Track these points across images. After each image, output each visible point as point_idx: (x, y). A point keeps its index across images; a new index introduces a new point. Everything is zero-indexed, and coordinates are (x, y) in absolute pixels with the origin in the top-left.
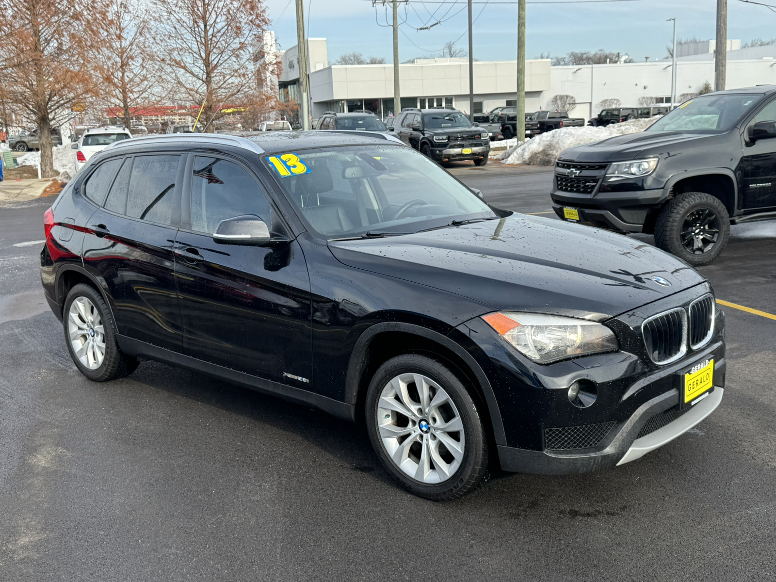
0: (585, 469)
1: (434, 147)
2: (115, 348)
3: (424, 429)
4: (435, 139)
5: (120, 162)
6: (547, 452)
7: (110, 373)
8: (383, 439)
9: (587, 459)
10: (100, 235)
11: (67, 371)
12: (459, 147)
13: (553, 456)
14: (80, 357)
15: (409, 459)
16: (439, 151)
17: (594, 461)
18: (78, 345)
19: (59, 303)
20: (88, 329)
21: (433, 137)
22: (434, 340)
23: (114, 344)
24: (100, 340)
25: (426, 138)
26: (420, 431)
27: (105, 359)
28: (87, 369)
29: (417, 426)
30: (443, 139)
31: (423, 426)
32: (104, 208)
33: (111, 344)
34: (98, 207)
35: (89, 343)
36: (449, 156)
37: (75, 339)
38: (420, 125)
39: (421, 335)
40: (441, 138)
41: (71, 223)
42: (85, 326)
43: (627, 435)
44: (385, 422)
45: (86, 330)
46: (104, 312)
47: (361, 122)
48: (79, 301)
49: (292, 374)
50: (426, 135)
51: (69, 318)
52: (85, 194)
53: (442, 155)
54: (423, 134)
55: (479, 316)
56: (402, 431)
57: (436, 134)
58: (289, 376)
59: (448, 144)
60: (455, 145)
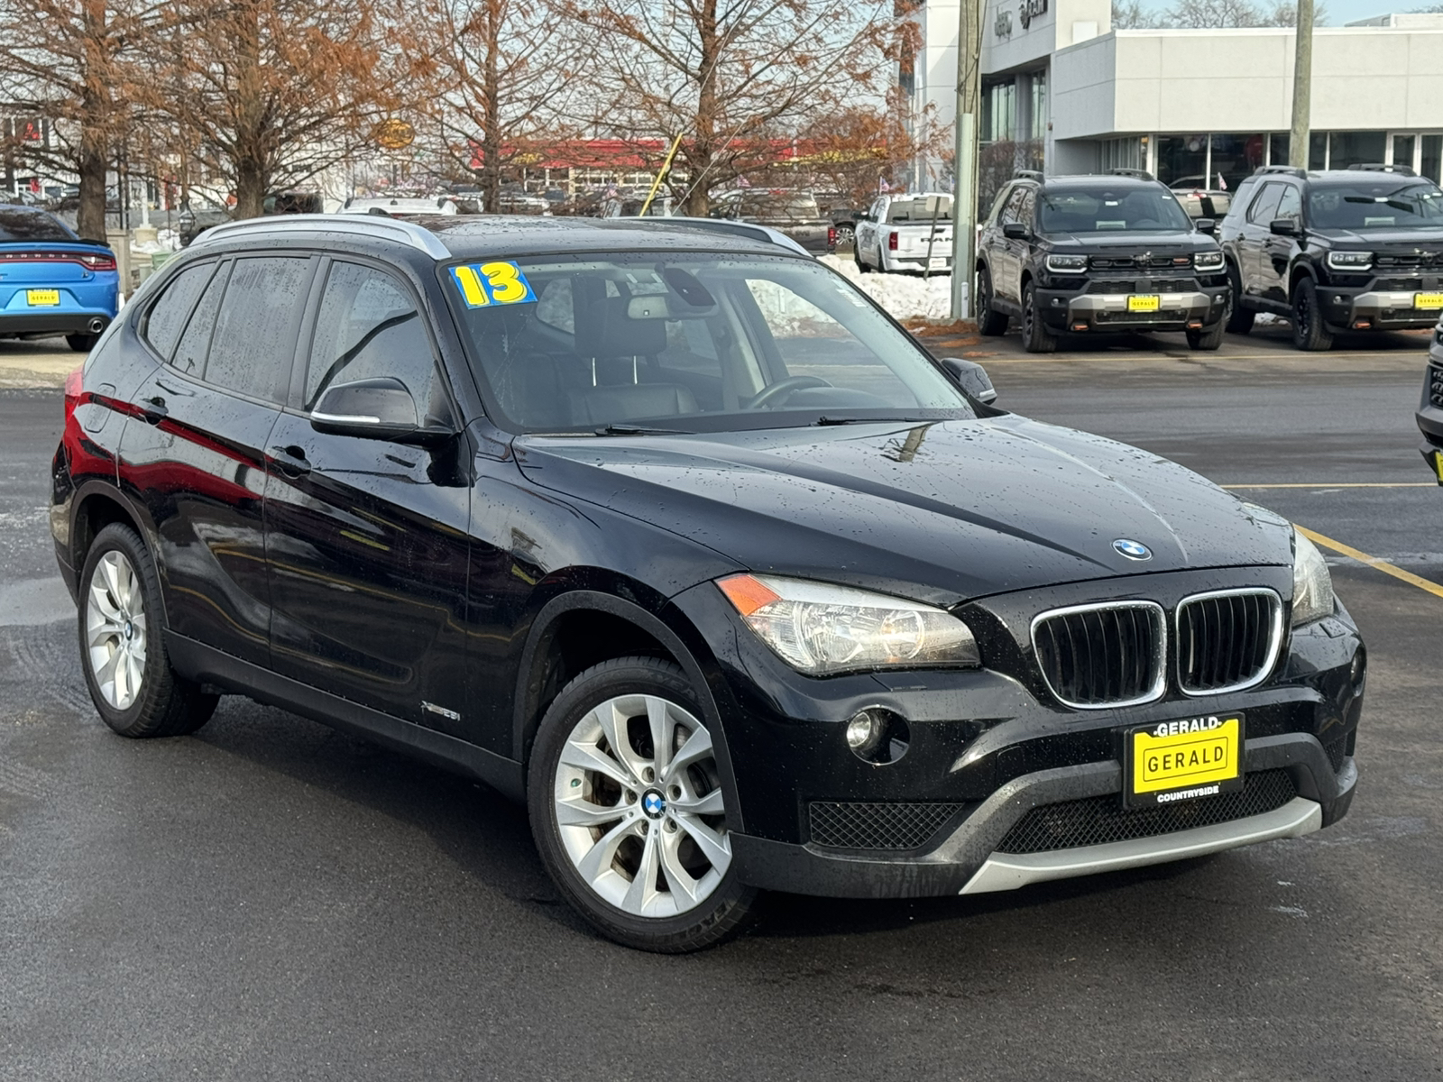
0: (885, 890)
1: (1327, 284)
2: (163, 662)
3: (653, 810)
4: (1333, 260)
5: (211, 268)
6: (810, 847)
7: (151, 717)
8: (562, 829)
9: (886, 868)
10: (152, 419)
11: (79, 716)
12: (1405, 289)
13: (819, 854)
14: (103, 683)
15: (612, 871)
16: (1343, 297)
17: (903, 875)
18: (101, 656)
19: (75, 568)
20: (122, 622)
21: (1326, 254)
22: (639, 624)
23: (161, 652)
24: (141, 647)
25: (1308, 256)
26: (643, 815)
27: (144, 686)
28: (112, 709)
29: (638, 804)
30: (1356, 263)
31: (650, 804)
32: (171, 364)
33: (156, 653)
34: (161, 362)
35: (120, 652)
36: (1371, 314)
37: (96, 643)
38: (1296, 220)
39: (621, 615)
40: (1351, 259)
41: (109, 394)
42: (117, 617)
43: (979, 833)
44: (569, 792)
45: (118, 624)
46: (149, 584)
47: (1115, 203)
48: (111, 560)
49: (435, 703)
50: (1310, 250)
51: (90, 597)
52: (145, 336)
53: (1349, 309)
54: (1303, 245)
55: (712, 580)
56: (606, 814)
57: (1337, 247)
58: (431, 708)
59: (1372, 277)
60: (1395, 281)
